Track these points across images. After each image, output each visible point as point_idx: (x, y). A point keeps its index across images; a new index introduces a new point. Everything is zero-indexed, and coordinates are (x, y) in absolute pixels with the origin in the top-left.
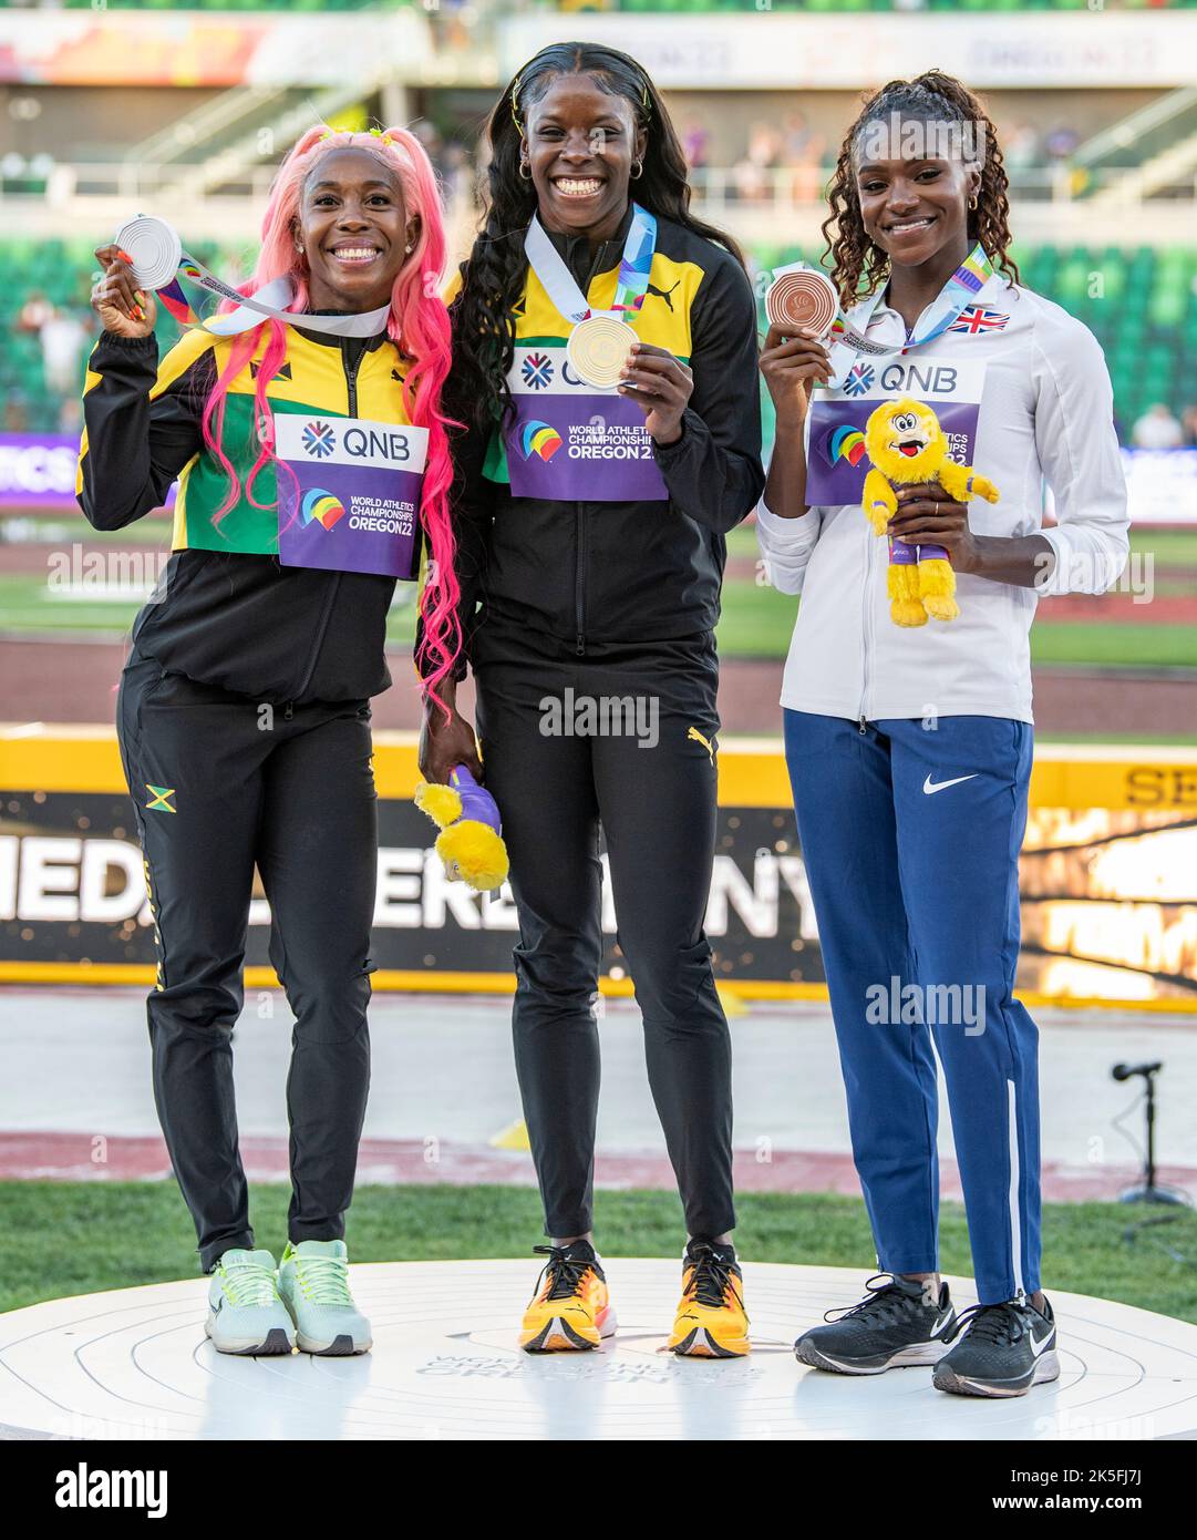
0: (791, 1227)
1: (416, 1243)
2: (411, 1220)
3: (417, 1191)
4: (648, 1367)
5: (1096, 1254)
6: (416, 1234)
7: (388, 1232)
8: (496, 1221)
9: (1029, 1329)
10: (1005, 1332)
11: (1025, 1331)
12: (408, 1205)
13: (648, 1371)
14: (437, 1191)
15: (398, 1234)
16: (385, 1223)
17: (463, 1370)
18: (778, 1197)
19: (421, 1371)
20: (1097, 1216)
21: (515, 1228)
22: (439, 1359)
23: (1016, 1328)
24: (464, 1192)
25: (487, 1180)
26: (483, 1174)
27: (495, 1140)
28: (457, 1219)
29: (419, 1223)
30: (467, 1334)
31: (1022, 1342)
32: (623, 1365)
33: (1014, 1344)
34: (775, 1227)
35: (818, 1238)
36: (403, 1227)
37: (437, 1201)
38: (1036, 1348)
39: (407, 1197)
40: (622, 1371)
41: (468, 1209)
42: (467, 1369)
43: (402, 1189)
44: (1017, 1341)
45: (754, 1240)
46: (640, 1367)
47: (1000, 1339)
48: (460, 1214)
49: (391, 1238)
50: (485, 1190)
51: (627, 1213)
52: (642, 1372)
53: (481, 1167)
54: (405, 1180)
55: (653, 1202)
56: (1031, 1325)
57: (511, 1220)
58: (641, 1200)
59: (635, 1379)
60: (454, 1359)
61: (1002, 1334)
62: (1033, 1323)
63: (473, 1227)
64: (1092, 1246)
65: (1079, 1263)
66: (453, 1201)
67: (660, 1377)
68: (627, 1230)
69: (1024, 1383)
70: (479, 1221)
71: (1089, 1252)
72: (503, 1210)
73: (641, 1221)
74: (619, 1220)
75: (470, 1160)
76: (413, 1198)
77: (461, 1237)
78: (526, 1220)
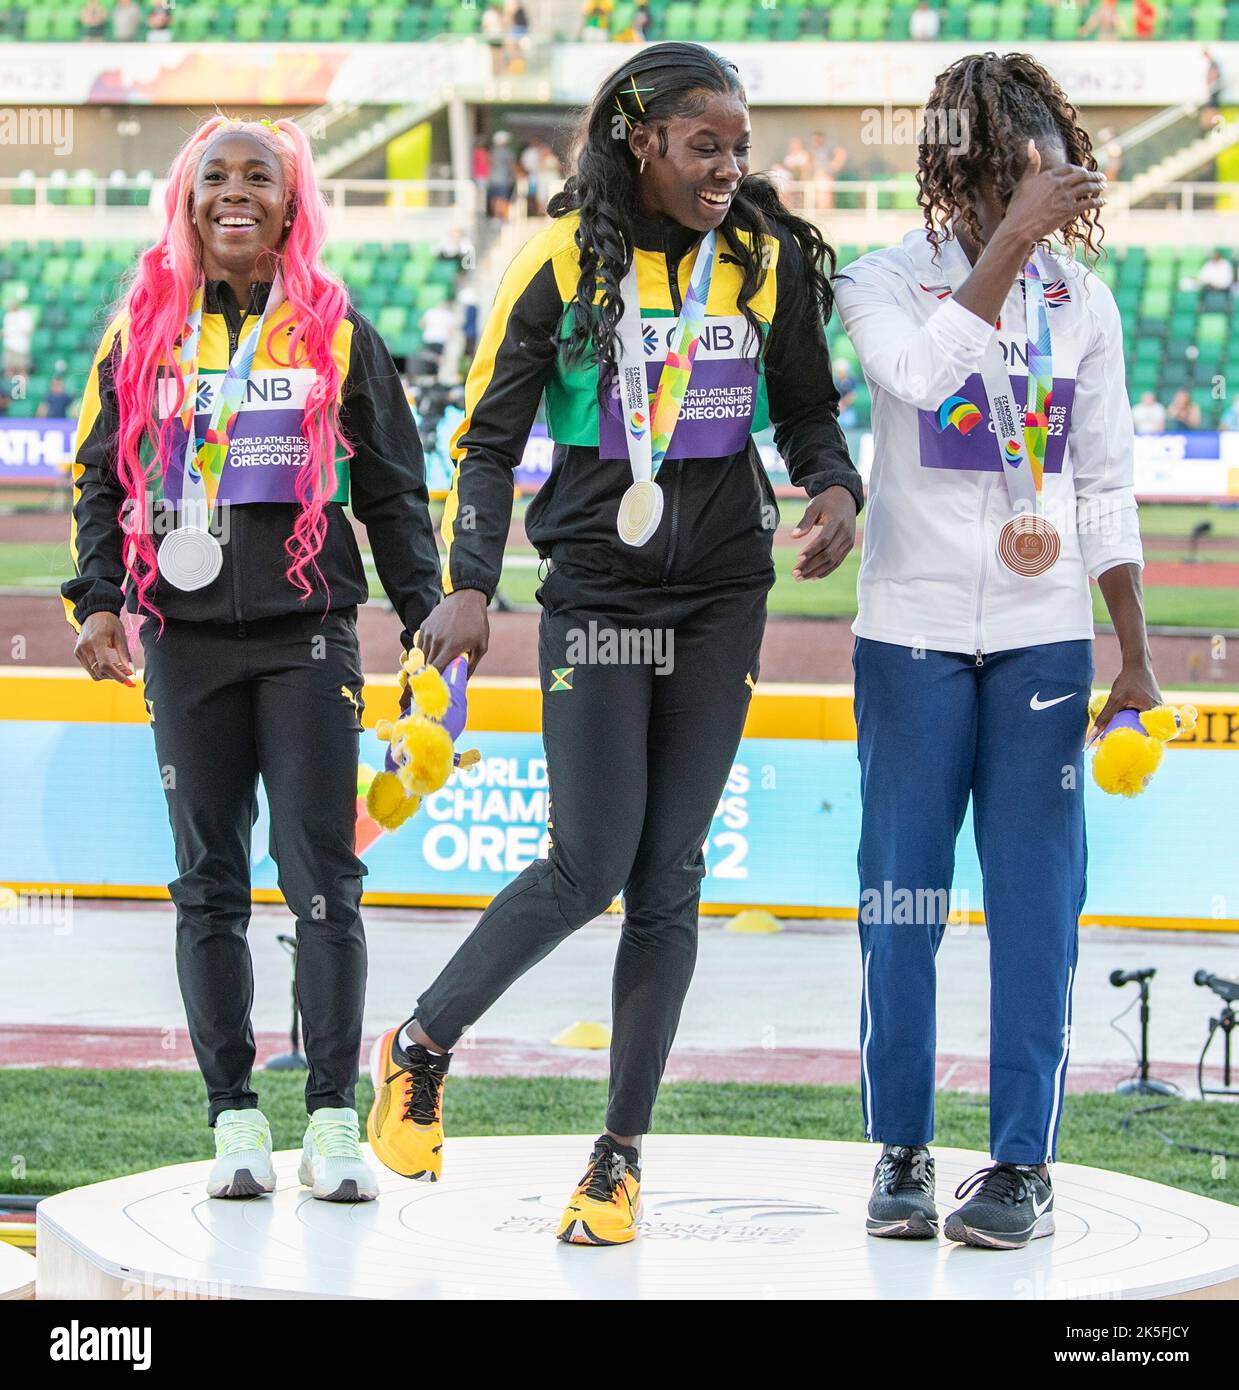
0: (823, 1116)
1: (487, 1127)
2: (483, 1107)
3: (488, 1082)
4: (699, 1227)
5: (1095, 1138)
6: (486, 1119)
7: (461, 1118)
8: (558, 1108)
9: (1032, 1193)
10: (1012, 1193)
11: (1029, 1195)
12: (479, 1094)
13: (699, 1230)
14: (504, 1083)
15: (471, 1120)
16: (459, 1110)
17: (535, 1228)
18: (811, 1089)
19: (499, 1229)
20: (1097, 1106)
21: (575, 1115)
22: (513, 1218)
23: (1022, 1191)
24: (529, 1084)
25: (551, 1074)
26: (546, 1068)
27: (554, 1041)
28: (524, 1107)
29: (489, 1110)
30: (538, 1198)
31: (1026, 1203)
32: (677, 1225)
33: (1018, 1205)
34: (807, 1115)
35: (846, 1125)
36: (476, 1113)
37: (505, 1091)
38: (1038, 1209)
39: (477, 1087)
40: (676, 1231)
41: (533, 1098)
42: (539, 1227)
43: (472, 1080)
44: (1020, 1202)
45: (788, 1126)
46: (692, 1226)
47: (1006, 1199)
48: (526, 1102)
49: (465, 1124)
50: (548, 1081)
51: (676, 1103)
52: (694, 1231)
53: (544, 1062)
54: (475, 1074)
55: (699, 1093)
56: (1034, 1190)
57: (573, 1107)
58: (687, 1092)
59: (688, 1237)
60: (526, 1219)
61: (1008, 1195)
62: (1036, 1188)
63: (538, 1113)
64: (1092, 1131)
65: (1080, 1146)
66: (519, 1091)
67: (709, 1236)
68: (675, 1116)
69: (1024, 1238)
70: (543, 1109)
71: (1090, 1137)
72: (565, 1099)
73: (687, 1109)
74: (668, 1109)
75: (535, 1056)
76: (485, 1089)
77: (526, 1123)
78: (585, 1108)
